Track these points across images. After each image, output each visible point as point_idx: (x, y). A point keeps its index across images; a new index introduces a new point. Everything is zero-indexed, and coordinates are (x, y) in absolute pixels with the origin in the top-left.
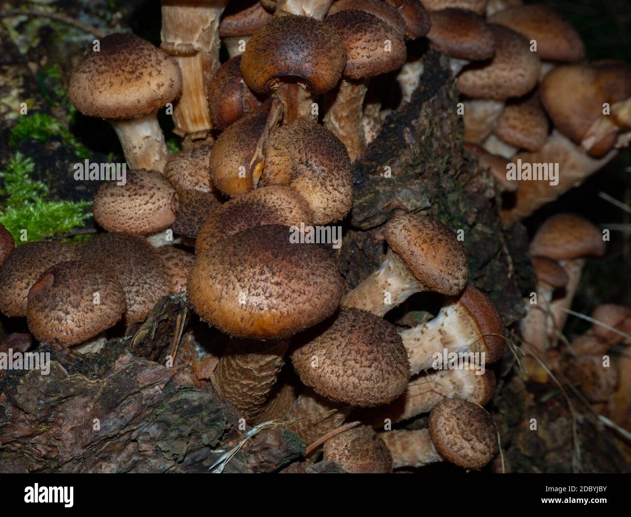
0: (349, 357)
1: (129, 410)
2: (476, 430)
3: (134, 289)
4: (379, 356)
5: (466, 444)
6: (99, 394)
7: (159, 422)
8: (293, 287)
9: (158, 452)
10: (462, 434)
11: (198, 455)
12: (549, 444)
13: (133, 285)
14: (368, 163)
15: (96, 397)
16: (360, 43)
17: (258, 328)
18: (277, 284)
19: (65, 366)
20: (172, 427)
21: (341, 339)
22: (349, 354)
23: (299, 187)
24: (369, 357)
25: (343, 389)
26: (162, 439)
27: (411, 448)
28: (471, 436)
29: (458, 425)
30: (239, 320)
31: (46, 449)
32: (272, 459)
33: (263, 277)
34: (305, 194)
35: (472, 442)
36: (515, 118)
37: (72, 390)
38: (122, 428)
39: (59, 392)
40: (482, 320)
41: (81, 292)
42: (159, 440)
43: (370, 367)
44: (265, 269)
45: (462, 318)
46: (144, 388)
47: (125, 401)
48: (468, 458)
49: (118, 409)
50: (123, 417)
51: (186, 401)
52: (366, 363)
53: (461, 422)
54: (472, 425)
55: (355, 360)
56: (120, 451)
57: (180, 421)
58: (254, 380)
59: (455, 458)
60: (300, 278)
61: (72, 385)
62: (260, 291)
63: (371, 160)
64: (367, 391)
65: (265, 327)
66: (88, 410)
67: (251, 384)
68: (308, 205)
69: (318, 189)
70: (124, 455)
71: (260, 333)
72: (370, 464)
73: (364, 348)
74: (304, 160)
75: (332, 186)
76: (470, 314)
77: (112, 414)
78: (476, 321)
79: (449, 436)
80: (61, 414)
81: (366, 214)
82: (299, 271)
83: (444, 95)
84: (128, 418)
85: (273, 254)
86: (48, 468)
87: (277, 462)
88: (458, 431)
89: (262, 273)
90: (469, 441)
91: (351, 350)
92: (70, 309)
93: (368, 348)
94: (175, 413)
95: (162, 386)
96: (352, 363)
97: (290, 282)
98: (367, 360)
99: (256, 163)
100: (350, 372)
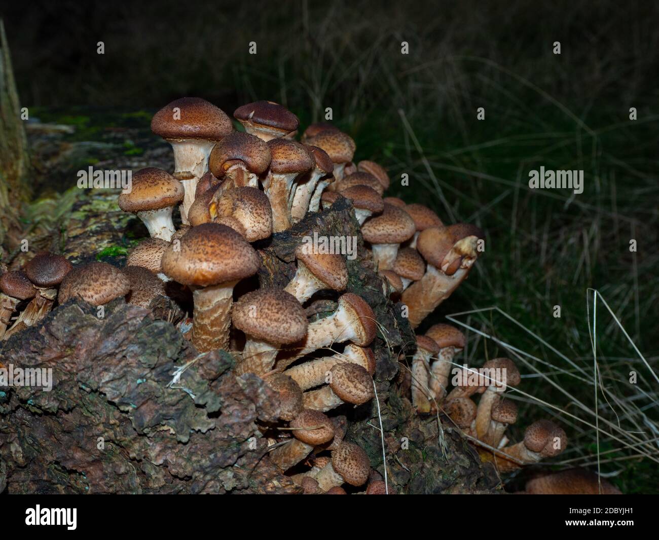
0: (264, 307)
1: (121, 336)
2: (357, 376)
3: (142, 293)
4: (284, 307)
5: (351, 384)
6: (103, 327)
7: (140, 343)
8: (222, 249)
9: (140, 364)
10: (348, 378)
11: (165, 367)
12: (426, 435)
13: (142, 290)
14: (292, 231)
15: (101, 329)
16: (280, 151)
17: (199, 274)
18: (212, 246)
19: (83, 309)
20: (148, 346)
21: (260, 298)
22: (265, 305)
23: (237, 216)
24: (277, 307)
25: (260, 327)
26: (142, 354)
27: (319, 397)
28: (353, 379)
29: (346, 373)
30: (187, 269)
31: (70, 366)
32: (213, 368)
33: (203, 243)
34: (241, 220)
35: (354, 383)
36: (403, 261)
37: (85, 323)
38: (117, 348)
39: (76, 322)
40: (359, 309)
41: (99, 274)
42: (139, 355)
43: (277, 313)
44: (205, 238)
45: (348, 310)
46: (130, 319)
47: (119, 330)
48: (352, 393)
49: (114, 335)
50: (117, 340)
51: (156, 327)
52: (276, 311)
53: (347, 371)
54: (354, 373)
55: (268, 309)
56: (116, 366)
57: (152, 341)
58: (209, 335)
59: (344, 394)
60: (226, 245)
61: (86, 320)
62: (200, 251)
63: (294, 230)
64: (276, 328)
65: (203, 273)
66: (97, 338)
67: (208, 338)
68: (242, 225)
69: (248, 215)
70: (118, 368)
71: (201, 278)
72: (286, 392)
73: (274, 302)
74: (240, 198)
75: (257, 213)
76: (352, 307)
77: (110, 338)
78: (356, 311)
79: (340, 380)
80: (80, 342)
81: (287, 251)
82: (226, 241)
83: (346, 214)
84: (120, 340)
85: (210, 231)
86: (71, 380)
87: (216, 370)
88: (345, 376)
89: (202, 241)
90: (352, 382)
91: (265, 303)
92: (92, 282)
93: (277, 302)
94: (150, 336)
95: (142, 318)
96: (266, 311)
97: (220, 245)
98: (275, 308)
99: (212, 203)
100: (264, 316)
